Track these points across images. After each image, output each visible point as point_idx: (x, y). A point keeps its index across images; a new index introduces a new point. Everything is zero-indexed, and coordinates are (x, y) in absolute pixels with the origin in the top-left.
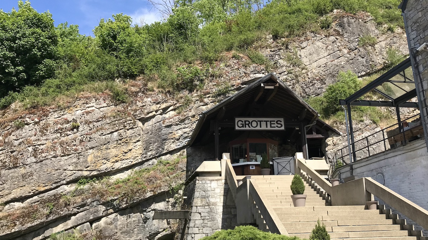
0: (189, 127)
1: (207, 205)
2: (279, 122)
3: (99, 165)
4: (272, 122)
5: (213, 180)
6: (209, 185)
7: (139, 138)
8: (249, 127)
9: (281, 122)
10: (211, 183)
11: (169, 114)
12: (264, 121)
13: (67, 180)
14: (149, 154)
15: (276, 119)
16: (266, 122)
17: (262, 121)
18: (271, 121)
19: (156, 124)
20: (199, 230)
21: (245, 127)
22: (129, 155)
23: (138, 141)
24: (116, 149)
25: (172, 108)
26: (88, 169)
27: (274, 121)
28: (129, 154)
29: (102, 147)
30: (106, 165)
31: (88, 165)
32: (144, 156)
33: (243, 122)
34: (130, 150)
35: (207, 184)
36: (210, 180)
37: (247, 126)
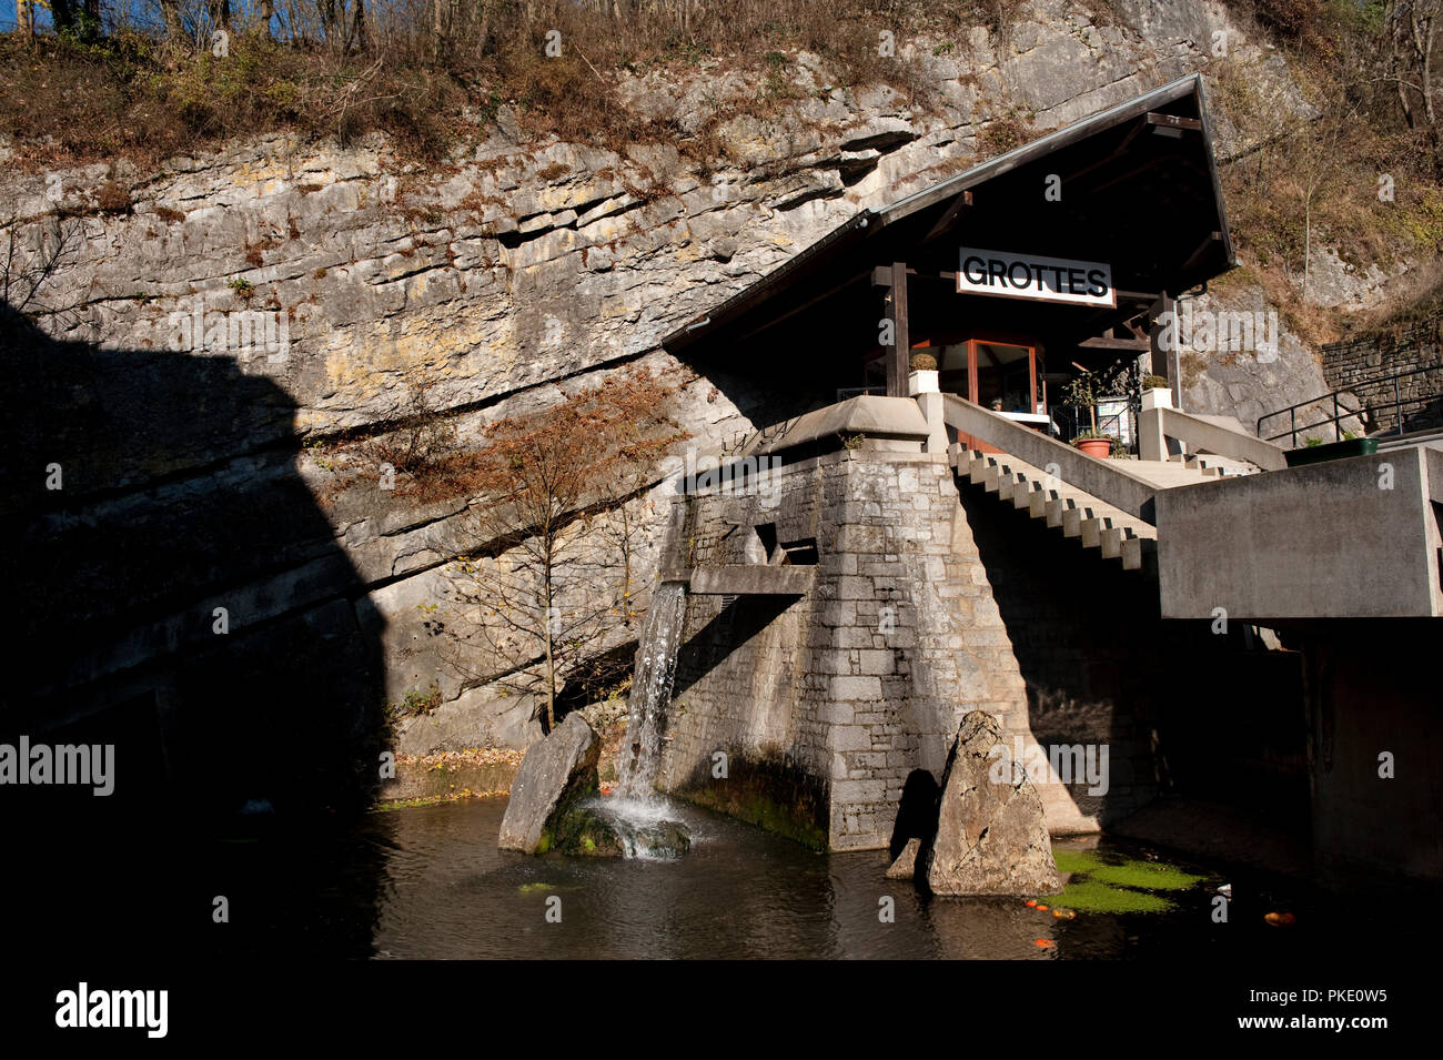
0: (670, 283)
1: (890, 548)
2: (1096, 277)
3: (370, 393)
4: (1076, 276)
5: (905, 464)
6: (892, 482)
7: (505, 304)
8: (1004, 285)
9: (1103, 275)
10: (897, 475)
11: (599, 228)
12: (1052, 269)
13: (255, 441)
14: (536, 366)
15: (1088, 266)
16: (1058, 271)
17: (1045, 268)
18: (1071, 272)
19: (556, 261)
20: (873, 635)
21: (992, 283)
22: (470, 365)
23: (502, 315)
24: (428, 339)
25: (609, 206)
26: (332, 402)
27: (1082, 272)
28: (470, 361)
29: (378, 324)
30: (392, 395)
31: (328, 390)
32: (521, 371)
33: (983, 264)
34: (477, 345)
35: (886, 477)
36: (893, 464)
37: (997, 279)
